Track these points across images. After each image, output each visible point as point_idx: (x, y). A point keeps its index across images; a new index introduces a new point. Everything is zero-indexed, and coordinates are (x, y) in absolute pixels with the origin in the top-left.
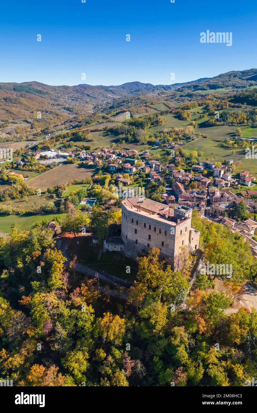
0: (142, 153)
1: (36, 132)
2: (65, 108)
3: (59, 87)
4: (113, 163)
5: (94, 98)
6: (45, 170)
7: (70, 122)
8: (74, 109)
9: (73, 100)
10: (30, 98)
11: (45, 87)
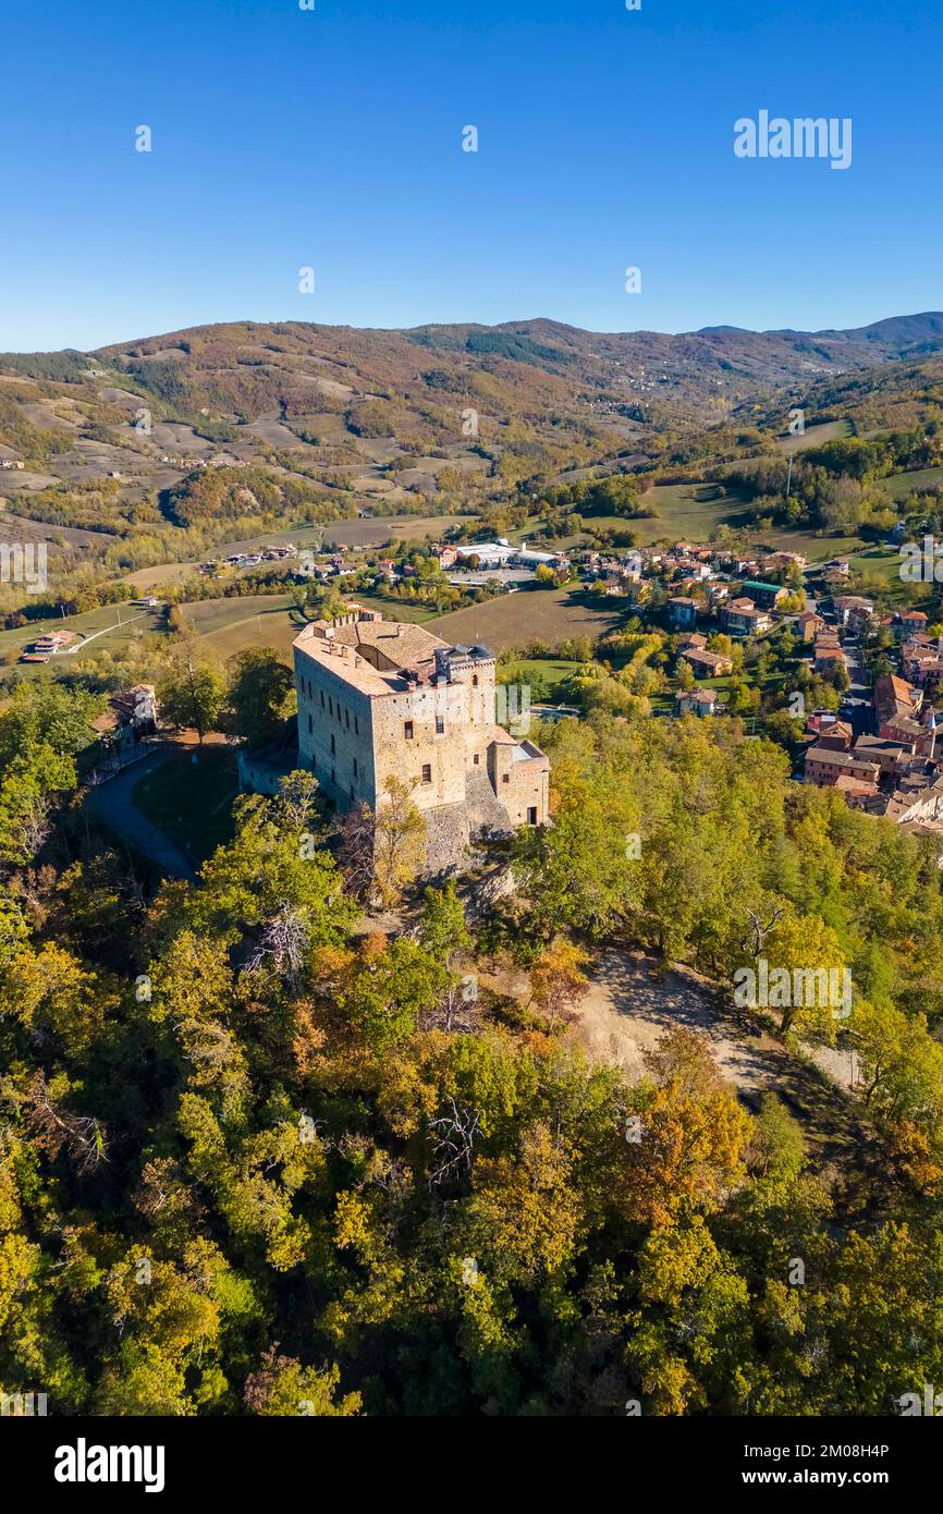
0: (820, 566)
1: (500, 488)
2: (624, 408)
3: (622, 336)
4: (689, 595)
5: (747, 375)
6: (456, 605)
7: (620, 456)
8: (655, 414)
9: (663, 381)
10: (510, 375)
11: (575, 338)
